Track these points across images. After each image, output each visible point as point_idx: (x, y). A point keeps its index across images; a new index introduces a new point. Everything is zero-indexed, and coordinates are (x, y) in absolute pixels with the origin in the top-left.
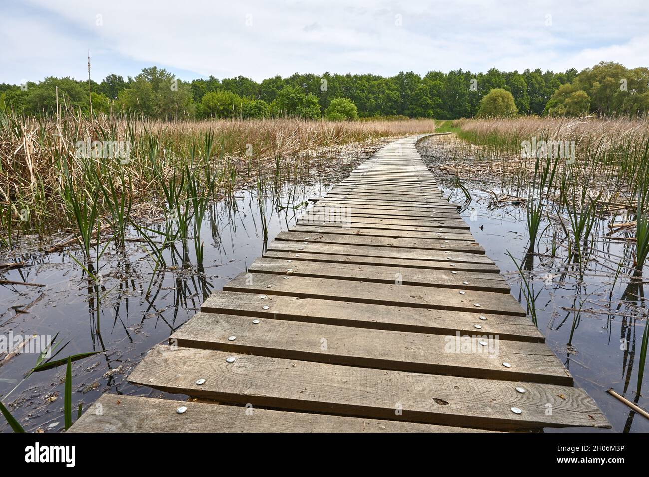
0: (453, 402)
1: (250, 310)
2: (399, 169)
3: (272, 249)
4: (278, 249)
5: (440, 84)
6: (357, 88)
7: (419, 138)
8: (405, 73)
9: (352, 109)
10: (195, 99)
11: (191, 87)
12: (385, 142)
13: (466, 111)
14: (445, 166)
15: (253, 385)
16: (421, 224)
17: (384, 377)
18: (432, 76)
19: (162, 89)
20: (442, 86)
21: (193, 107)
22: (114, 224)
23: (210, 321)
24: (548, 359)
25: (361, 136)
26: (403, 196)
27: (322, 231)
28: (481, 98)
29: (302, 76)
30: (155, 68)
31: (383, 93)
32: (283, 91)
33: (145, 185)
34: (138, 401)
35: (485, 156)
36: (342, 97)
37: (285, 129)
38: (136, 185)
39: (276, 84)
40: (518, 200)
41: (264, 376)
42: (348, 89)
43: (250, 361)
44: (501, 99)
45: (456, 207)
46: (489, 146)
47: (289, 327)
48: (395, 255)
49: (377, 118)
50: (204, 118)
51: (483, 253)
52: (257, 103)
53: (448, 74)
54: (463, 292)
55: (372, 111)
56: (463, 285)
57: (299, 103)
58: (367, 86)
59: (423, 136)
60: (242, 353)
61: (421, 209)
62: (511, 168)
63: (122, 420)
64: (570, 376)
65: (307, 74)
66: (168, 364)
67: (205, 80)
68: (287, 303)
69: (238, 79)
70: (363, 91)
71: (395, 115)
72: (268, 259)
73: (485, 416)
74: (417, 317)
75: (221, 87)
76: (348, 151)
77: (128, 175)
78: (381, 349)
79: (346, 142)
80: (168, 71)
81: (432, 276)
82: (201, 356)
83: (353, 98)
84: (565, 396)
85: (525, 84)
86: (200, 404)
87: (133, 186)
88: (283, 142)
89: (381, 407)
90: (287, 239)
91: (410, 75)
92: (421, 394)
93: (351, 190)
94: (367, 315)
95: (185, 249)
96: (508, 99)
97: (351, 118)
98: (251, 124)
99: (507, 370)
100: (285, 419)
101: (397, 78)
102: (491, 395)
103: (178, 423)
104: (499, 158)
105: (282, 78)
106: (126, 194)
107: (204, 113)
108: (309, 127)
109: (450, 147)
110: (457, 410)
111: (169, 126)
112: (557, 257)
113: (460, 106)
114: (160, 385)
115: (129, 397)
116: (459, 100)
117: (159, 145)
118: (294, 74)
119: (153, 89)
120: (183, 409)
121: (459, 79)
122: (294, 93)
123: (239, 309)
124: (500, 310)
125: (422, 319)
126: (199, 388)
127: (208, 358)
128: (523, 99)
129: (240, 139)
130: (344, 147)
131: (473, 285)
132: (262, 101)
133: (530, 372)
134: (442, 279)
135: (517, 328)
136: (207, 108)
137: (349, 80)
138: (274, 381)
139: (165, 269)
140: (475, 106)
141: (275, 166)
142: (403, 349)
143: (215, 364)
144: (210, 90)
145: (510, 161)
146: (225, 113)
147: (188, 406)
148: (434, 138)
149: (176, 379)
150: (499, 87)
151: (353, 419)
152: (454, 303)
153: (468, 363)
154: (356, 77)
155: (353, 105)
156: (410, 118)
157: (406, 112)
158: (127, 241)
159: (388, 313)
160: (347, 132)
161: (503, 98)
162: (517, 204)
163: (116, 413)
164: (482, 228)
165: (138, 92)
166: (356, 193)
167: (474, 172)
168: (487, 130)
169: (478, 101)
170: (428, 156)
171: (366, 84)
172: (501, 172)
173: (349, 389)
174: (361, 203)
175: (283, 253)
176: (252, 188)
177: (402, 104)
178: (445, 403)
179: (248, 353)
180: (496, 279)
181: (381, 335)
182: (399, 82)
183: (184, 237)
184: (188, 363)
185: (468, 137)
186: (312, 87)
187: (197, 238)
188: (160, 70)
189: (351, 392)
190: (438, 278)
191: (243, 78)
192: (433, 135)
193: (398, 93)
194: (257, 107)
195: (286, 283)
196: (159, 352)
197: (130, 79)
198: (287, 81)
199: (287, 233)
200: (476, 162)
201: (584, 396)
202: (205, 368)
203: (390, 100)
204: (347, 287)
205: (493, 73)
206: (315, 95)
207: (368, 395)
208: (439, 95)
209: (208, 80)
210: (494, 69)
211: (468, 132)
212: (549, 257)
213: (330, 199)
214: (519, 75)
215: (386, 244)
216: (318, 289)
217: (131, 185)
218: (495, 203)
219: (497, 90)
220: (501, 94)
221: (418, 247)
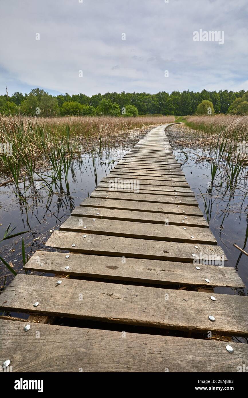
0: (170, 252)
1: (92, 215)
2: (157, 144)
3: (100, 186)
4: (102, 186)
5: (178, 98)
6: (138, 100)
7: (167, 126)
8: (161, 92)
9: (135, 111)
10: (59, 105)
11: (57, 99)
12: (151, 128)
13: (190, 112)
14: (178, 141)
15: (94, 246)
16: (164, 173)
17: (144, 242)
18: (175, 94)
19: (42, 100)
20: (179, 99)
21: (58, 110)
22: (28, 172)
23: (75, 220)
24: (209, 234)
25: (140, 125)
26: (157, 159)
27: (121, 177)
28: (197, 105)
29: (111, 94)
30: (38, 89)
31: (150, 102)
32: (102, 102)
33: (39, 152)
34: (50, 254)
35: (197, 136)
36: (131, 105)
37: (103, 122)
38: (35, 152)
39: (99, 98)
40: (209, 159)
41: (98, 243)
42: (133, 100)
43: (93, 237)
44: (207, 105)
45: (180, 164)
46: (199, 130)
47: (108, 222)
48: (152, 189)
49: (147, 115)
50: (64, 115)
51: (189, 187)
52: (90, 108)
53: (182, 93)
54: (179, 206)
55: (145, 112)
56: (179, 203)
57: (110, 108)
58: (143, 99)
59: (169, 124)
60: (89, 233)
61: (165, 166)
62: (208, 142)
63: (45, 261)
64: (216, 242)
65: (114, 93)
66: (60, 239)
67: (63, 95)
68: (106, 211)
69: (80, 95)
70: (141, 101)
71: (156, 113)
72: (99, 191)
73: (182, 257)
74: (159, 217)
75: (71, 99)
76: (134, 133)
77: (31, 147)
78: (144, 231)
79: (132, 128)
80: (45, 91)
81: (167, 199)
82: (73, 235)
83: (136, 105)
84: (213, 250)
85: (219, 98)
86: (74, 254)
87: (34, 153)
88: (102, 129)
89: (143, 254)
90: (106, 181)
91: (164, 93)
92: (159, 249)
93: (134, 156)
94: (139, 216)
95: (61, 183)
96: (210, 105)
97: (135, 115)
98: (88, 119)
99: (193, 239)
100: (107, 259)
101: (157, 94)
102: (185, 249)
103: (66, 262)
104: (203, 137)
105: (102, 95)
106: (31, 156)
107: (64, 113)
108: (115, 120)
109: (181, 131)
110: (171, 255)
111: (48, 120)
112: (222, 187)
113: (187, 109)
114: (58, 247)
115: (47, 252)
116: (187, 106)
117: (44, 131)
118: (107, 92)
119: (38, 100)
120: (68, 256)
121: (188, 95)
122: (107, 102)
123: (87, 214)
124: (193, 214)
125: (161, 218)
126: (73, 248)
127: (76, 235)
128: (218, 106)
129: (82, 127)
130: (132, 131)
131: (183, 203)
132: (92, 107)
133: (201, 240)
134: (171, 200)
135: (199, 222)
136: (65, 110)
137: (134, 95)
138: (102, 245)
139: (53, 193)
140: (194, 109)
141: (99, 142)
142: (153, 231)
143: (79, 238)
144: (66, 101)
145: (208, 138)
146: (75, 112)
147: (70, 255)
148: (174, 126)
149: (64, 244)
150: (207, 99)
151: (132, 259)
152: (175, 211)
153: (178, 236)
154: (137, 94)
155: (136, 109)
156: (163, 115)
157: (161, 112)
158: (34, 180)
159: (148, 215)
160: (133, 123)
161: (208, 105)
162: (208, 161)
163: (42, 258)
164: (191, 173)
165: (31, 101)
166: (136, 157)
167: (191, 144)
168: (199, 122)
169: (196, 106)
170: (170, 136)
171: (142, 97)
172: (203, 144)
173: (131, 247)
174: (138, 162)
175: (104, 188)
176: (89, 153)
177: (159, 108)
178: (167, 252)
179: (92, 234)
180: (193, 200)
181: (144, 225)
182: (158, 97)
183: (60, 179)
184: (68, 238)
185: (190, 125)
186: (116, 99)
187: (66, 179)
188: (41, 90)
189: (132, 248)
190: (169, 200)
191: (82, 95)
192: (173, 124)
193: (158, 103)
194: (90, 110)
195: (106, 202)
196: (56, 234)
197: (26, 94)
198: (104, 96)
199: (106, 178)
200: (192, 139)
201: (220, 249)
202: (75, 240)
203: (154, 106)
204: (131, 204)
205: (204, 92)
206: (118, 104)
207: (138, 250)
208: (178, 103)
209: (65, 95)
210: (205, 90)
211: (190, 123)
212: (219, 187)
213: (125, 160)
214: (217, 93)
215: (148, 183)
216: (119, 205)
217: (33, 152)
218: (198, 161)
219: (205, 101)
220: (208, 103)
221: (162, 185)
